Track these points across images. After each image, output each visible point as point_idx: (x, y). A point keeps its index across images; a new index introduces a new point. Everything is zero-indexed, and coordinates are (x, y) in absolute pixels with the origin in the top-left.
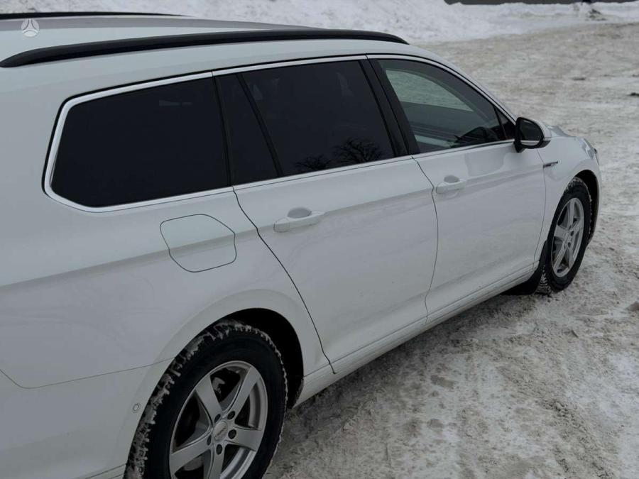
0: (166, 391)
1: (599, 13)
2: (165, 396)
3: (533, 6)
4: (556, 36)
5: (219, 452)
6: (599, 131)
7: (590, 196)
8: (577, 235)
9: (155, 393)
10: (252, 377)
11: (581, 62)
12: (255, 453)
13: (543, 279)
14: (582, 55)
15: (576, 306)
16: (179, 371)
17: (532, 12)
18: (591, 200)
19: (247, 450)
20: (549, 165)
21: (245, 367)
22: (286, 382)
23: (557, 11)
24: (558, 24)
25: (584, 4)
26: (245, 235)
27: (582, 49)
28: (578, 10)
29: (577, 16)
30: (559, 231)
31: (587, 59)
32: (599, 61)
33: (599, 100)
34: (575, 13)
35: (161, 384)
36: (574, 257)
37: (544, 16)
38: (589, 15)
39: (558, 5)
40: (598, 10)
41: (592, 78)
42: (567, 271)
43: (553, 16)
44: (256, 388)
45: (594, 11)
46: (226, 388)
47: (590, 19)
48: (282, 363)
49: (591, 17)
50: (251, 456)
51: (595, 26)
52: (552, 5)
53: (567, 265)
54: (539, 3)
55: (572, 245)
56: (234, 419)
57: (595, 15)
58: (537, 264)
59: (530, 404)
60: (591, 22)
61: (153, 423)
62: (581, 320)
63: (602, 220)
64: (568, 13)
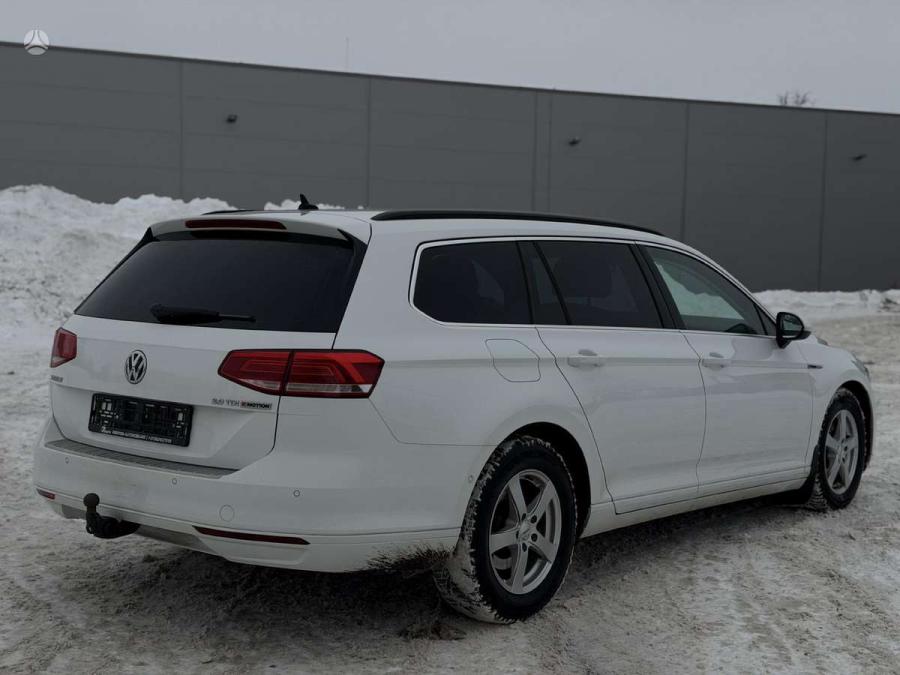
0: (488, 476)
1: (895, 303)
2: (488, 480)
3: (804, 294)
4: (837, 326)
5: (525, 550)
6: (889, 405)
7: (862, 413)
8: (852, 451)
9: (480, 477)
10: (550, 492)
11: (869, 349)
12: (551, 565)
13: (817, 488)
14: (872, 343)
15: (854, 521)
16: (499, 462)
17: (804, 302)
18: (864, 417)
19: (545, 560)
20: (814, 367)
21: (544, 480)
22: (576, 507)
23: (838, 301)
24: (840, 314)
25: (874, 292)
26: (548, 360)
27: (870, 338)
28: (866, 299)
29: (866, 306)
30: (830, 441)
31: (877, 347)
32: (892, 348)
33: (891, 382)
34: (862, 303)
35: (484, 471)
36: (849, 477)
37: (822, 307)
38: (882, 305)
39: (839, 294)
40: (894, 300)
41: (883, 363)
42: (843, 490)
43: (833, 307)
44: (551, 504)
45: (888, 301)
46: (531, 492)
47: (883, 311)
48: (573, 487)
49: (885, 308)
50: (548, 567)
51: (890, 318)
52: (831, 293)
53: (843, 484)
54: (814, 290)
55: (848, 461)
56: (536, 524)
57: (889, 305)
58: (808, 469)
59: (805, 573)
60: (885, 313)
61: (479, 499)
62: (859, 529)
63: (881, 443)
64: (852, 302)
